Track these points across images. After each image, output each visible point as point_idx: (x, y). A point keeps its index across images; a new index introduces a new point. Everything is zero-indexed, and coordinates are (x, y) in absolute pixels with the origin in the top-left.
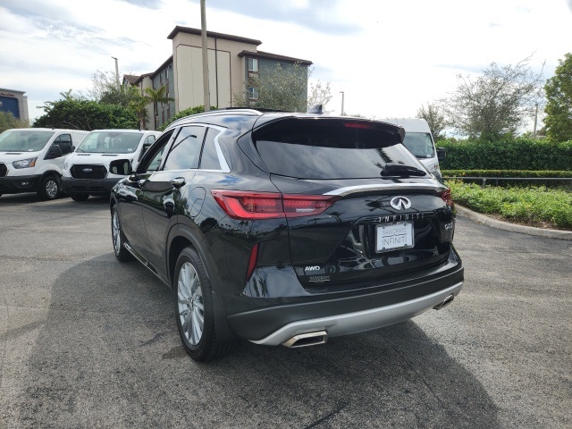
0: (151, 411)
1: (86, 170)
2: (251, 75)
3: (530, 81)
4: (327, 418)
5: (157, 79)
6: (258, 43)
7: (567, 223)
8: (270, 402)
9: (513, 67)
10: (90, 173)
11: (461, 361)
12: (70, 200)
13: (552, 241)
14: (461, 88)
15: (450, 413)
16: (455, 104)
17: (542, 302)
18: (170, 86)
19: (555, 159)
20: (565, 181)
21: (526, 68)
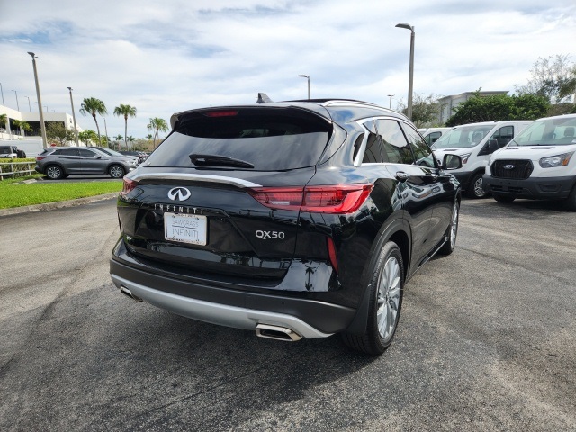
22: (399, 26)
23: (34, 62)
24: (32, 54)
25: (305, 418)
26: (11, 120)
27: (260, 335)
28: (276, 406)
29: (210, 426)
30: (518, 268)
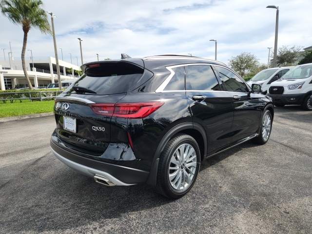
22: (269, 7)
23: (80, 42)
24: (80, 39)
25: (112, 228)
26: (74, 71)
27: (97, 181)
28: (102, 220)
29: (65, 225)
30: (304, 155)
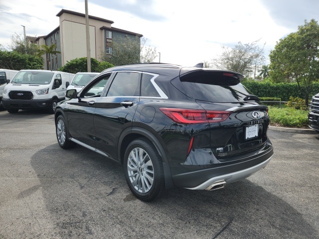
0: (137, 230)
1: (19, 94)
2: (108, 40)
3: (257, 52)
4: (228, 226)
5: (49, 40)
6: (111, 22)
7: (287, 124)
8: (195, 220)
9: (249, 45)
10: (22, 96)
11: (274, 194)
12: (6, 112)
13: (283, 133)
14: (224, 54)
15: (282, 218)
16: (221, 62)
17: (294, 163)
18: (58, 44)
19: (269, 92)
20: (276, 103)
21: (256, 45)
